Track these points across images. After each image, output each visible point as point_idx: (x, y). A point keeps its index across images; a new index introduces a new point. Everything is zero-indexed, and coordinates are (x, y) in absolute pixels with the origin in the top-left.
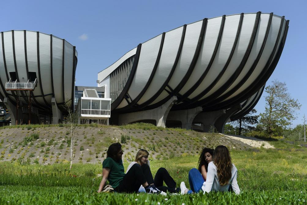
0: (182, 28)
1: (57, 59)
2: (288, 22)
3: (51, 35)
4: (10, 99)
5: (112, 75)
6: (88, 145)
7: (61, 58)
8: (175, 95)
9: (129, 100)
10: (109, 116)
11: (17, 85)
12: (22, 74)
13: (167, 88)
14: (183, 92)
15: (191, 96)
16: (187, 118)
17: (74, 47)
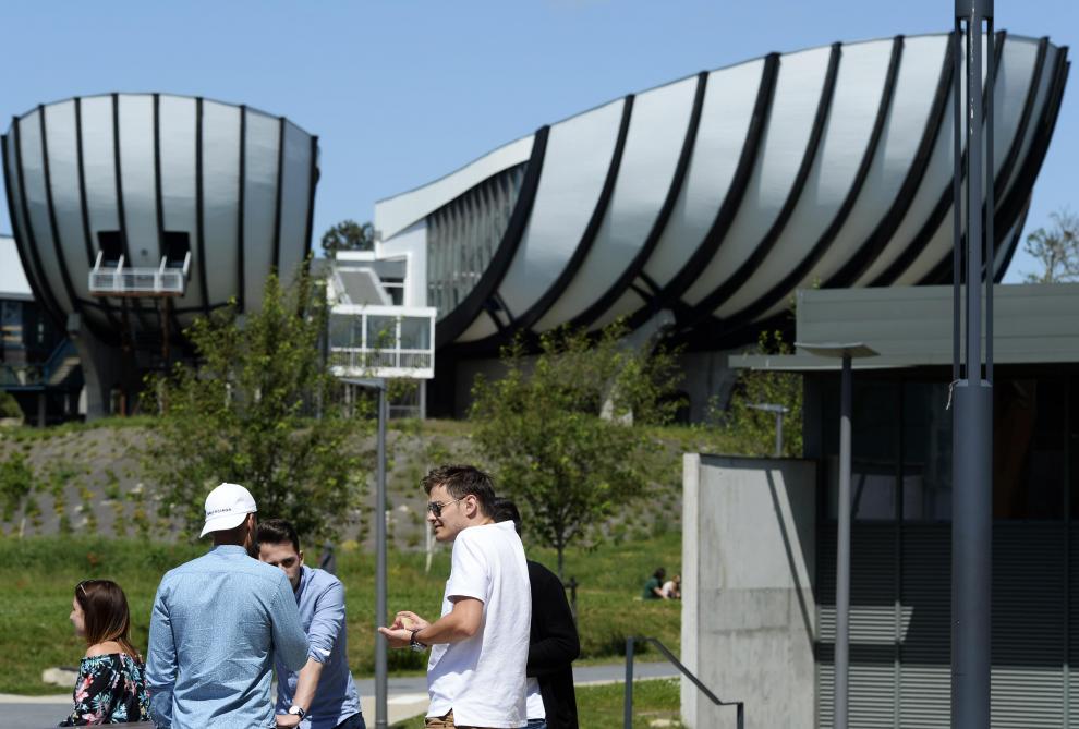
0: (693, 83)
1: (260, 186)
2: (1063, 51)
3: (243, 108)
4: (87, 321)
5: (435, 219)
6: (400, 493)
7: (273, 182)
8: (668, 307)
9: (503, 316)
10: (429, 373)
11: (129, 280)
12: (142, 238)
13: (639, 282)
14: (695, 295)
15: (726, 310)
16: (710, 382)
17: (314, 139)
